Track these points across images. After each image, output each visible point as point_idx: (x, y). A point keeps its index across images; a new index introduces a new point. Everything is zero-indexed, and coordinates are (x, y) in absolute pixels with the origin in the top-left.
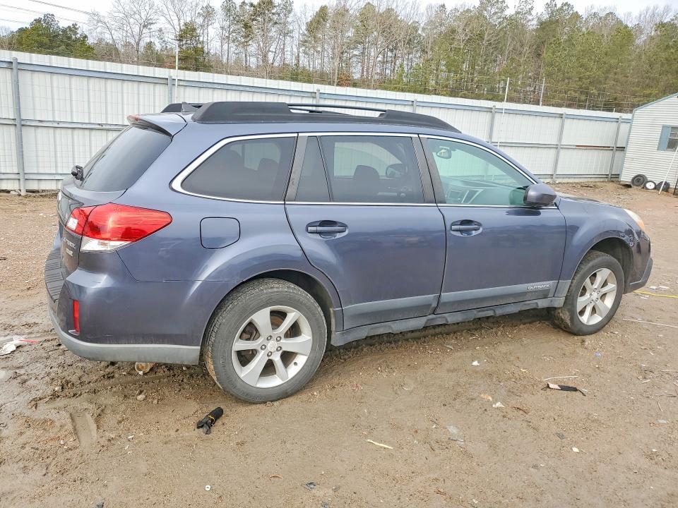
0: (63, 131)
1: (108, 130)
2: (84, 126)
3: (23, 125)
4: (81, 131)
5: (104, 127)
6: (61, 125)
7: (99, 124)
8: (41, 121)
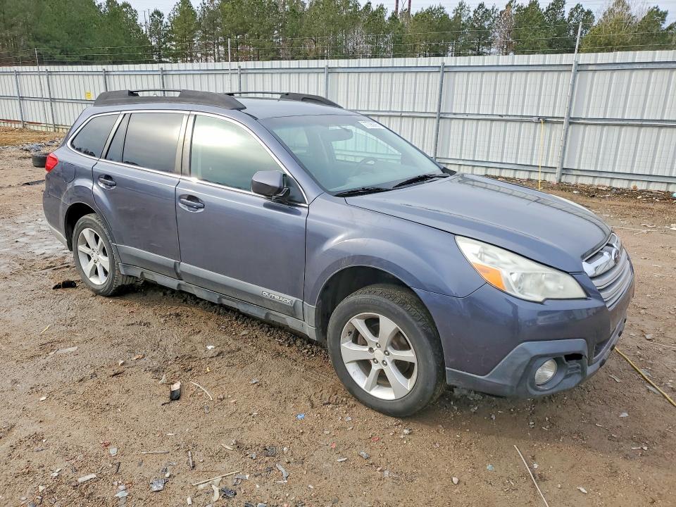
0: (470, 122)
1: (507, 121)
2: (487, 117)
3: (441, 118)
4: (484, 122)
5: (504, 118)
6: (469, 117)
7: (500, 115)
8: (455, 114)
